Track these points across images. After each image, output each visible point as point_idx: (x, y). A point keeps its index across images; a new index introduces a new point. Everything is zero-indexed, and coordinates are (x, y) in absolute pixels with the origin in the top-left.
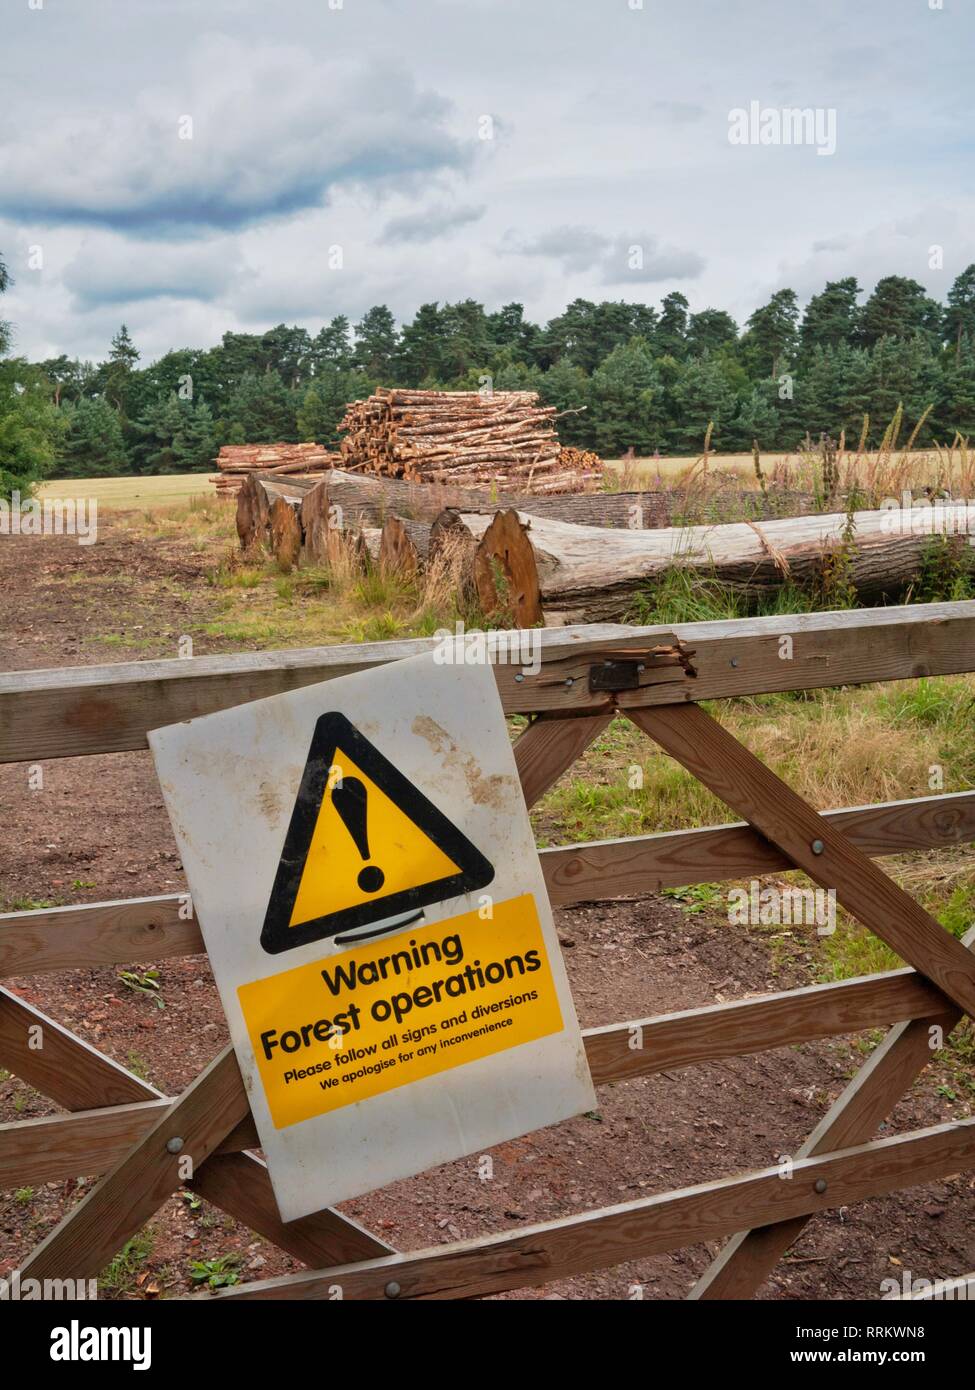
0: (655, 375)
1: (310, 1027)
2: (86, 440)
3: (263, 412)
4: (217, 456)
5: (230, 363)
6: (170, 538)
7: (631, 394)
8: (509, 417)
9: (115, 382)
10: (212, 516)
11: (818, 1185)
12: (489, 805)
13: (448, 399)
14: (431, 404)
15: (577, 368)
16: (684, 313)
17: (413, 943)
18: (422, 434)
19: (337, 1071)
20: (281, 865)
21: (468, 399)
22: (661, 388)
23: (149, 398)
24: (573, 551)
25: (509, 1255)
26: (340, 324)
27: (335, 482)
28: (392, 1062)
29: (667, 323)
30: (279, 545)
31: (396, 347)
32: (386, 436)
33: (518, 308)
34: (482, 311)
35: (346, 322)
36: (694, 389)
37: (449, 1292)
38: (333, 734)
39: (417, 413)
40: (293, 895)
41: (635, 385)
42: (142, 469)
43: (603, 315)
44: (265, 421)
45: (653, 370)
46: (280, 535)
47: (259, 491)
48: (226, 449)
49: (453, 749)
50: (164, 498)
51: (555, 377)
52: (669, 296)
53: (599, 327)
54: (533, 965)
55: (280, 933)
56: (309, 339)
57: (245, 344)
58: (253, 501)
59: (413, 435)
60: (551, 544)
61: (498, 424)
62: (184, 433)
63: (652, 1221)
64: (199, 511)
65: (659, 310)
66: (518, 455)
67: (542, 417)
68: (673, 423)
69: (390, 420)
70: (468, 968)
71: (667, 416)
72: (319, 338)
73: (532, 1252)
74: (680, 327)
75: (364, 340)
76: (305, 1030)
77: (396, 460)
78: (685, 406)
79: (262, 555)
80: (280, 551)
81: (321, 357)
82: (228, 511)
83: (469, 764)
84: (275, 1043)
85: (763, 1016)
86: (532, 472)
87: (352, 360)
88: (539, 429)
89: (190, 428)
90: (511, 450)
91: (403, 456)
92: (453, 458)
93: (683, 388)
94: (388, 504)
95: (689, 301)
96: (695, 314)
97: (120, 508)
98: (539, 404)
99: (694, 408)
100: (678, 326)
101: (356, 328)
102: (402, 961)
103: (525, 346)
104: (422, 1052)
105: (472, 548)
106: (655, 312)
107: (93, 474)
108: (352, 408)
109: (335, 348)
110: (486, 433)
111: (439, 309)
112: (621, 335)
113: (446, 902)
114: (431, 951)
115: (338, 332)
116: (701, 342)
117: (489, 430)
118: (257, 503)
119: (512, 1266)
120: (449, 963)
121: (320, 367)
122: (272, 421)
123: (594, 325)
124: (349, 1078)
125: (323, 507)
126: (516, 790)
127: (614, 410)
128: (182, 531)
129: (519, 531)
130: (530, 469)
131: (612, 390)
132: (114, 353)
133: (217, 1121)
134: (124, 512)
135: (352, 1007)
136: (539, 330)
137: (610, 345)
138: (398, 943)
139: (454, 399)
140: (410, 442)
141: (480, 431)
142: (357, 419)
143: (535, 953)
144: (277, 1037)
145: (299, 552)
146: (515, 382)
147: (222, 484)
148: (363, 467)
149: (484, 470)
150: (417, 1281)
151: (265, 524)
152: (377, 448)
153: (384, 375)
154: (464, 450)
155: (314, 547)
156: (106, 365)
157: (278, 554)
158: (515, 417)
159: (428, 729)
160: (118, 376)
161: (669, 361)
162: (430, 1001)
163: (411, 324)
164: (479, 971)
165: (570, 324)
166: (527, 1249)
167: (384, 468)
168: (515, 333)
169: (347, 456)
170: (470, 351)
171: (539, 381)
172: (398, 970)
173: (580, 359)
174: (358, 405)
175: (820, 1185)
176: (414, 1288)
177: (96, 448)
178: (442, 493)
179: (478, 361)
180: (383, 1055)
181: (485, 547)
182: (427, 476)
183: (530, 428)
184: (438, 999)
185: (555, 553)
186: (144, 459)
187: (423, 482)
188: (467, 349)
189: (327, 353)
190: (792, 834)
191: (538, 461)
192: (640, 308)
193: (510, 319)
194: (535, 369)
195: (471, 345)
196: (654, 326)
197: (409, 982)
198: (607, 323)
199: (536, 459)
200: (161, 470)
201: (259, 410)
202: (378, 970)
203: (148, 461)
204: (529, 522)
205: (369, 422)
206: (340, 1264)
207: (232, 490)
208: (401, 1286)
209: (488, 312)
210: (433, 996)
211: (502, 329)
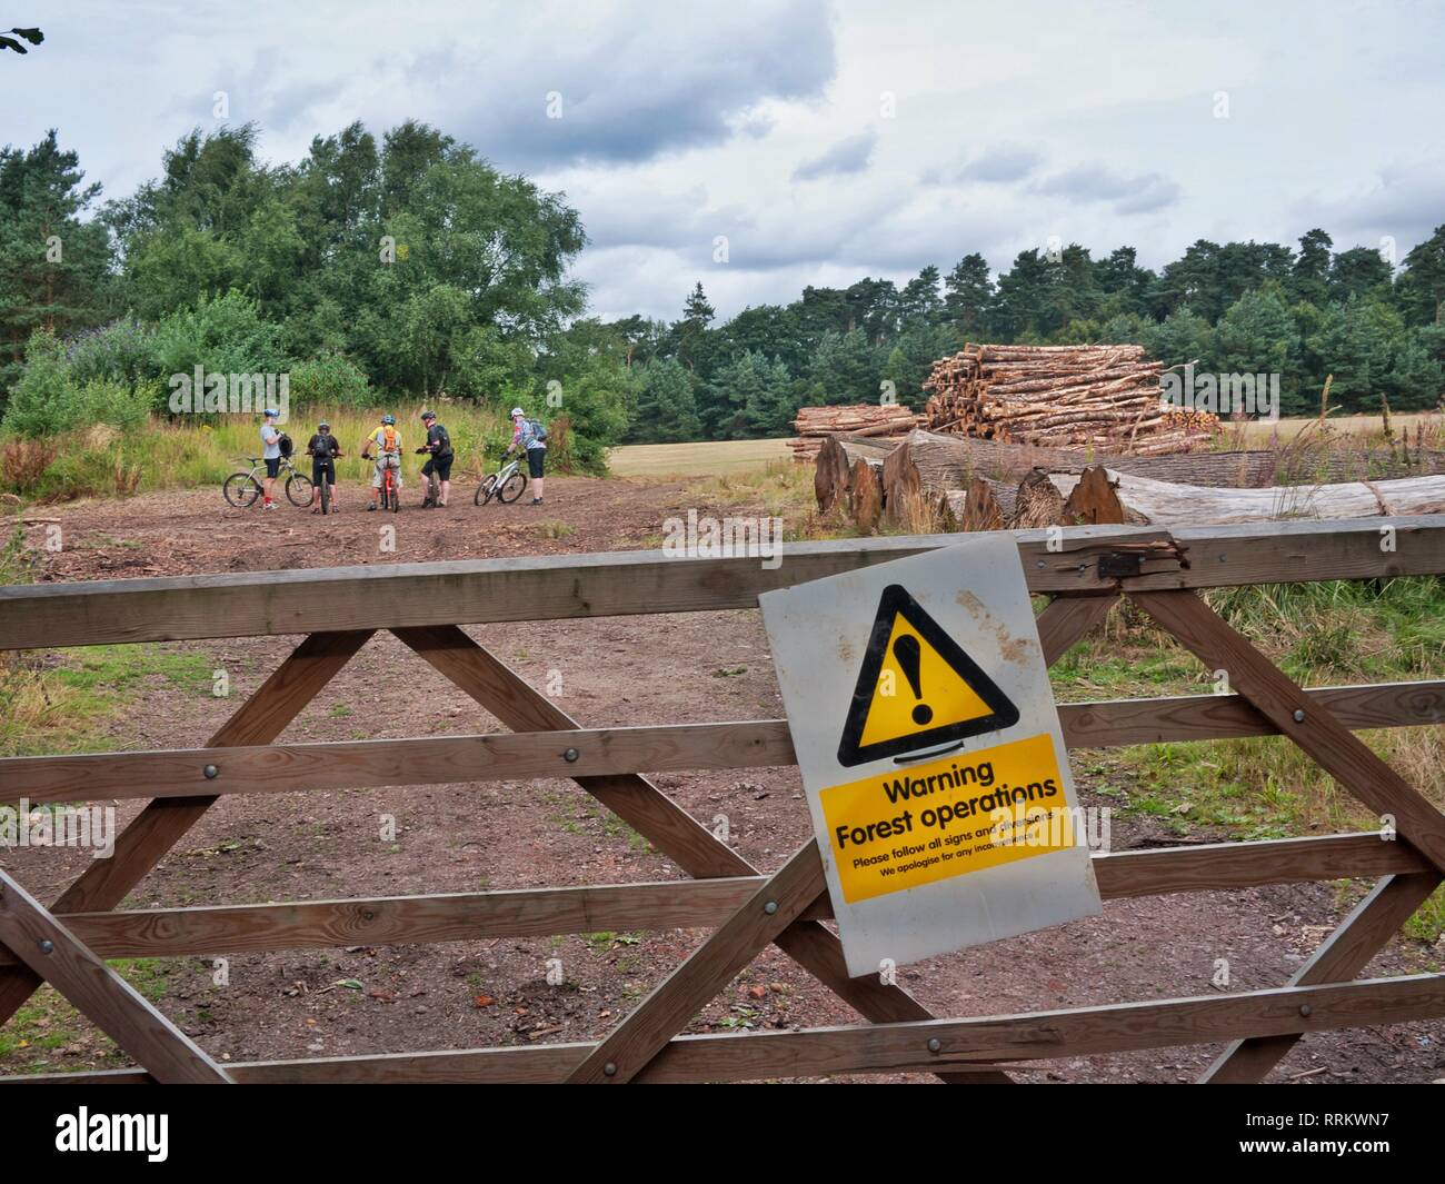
0: (1291, 324)
1: (874, 826)
2: (656, 403)
3: (845, 372)
4: (795, 418)
5: (810, 320)
6: (745, 503)
7: (1262, 346)
8: (1111, 373)
9: (688, 341)
10: (788, 481)
11: (1303, 1009)
12: (1016, 661)
13: (1042, 354)
14: (1024, 360)
15: (1200, 318)
16: (1327, 253)
17: (954, 766)
18: (1014, 392)
19: (893, 863)
20: (854, 699)
21: (1065, 354)
22: (1297, 339)
23: (722, 358)
24: (1165, 510)
25: (1031, 1029)
26: (929, 275)
27: (918, 442)
28: (936, 860)
29: (1306, 265)
30: (858, 509)
31: (993, 298)
32: (975, 395)
33: (1130, 253)
34: (1088, 257)
35: (937, 272)
36: (1337, 340)
37: (979, 1053)
38: (896, 601)
39: (1009, 370)
40: (863, 722)
41: (1268, 336)
42: (714, 434)
43: (1229, 258)
44: (847, 382)
45: (1289, 318)
46: (860, 498)
47: (839, 453)
48: (804, 411)
49: (988, 616)
50: (737, 464)
51: (1172, 328)
52: (1309, 233)
53: (1223, 271)
54: (1050, 791)
55: (853, 751)
56: (896, 292)
57: (827, 299)
58: (833, 463)
59: (1004, 393)
60: (1140, 502)
61: (1098, 380)
62: (759, 396)
63: (1153, 1019)
64: (775, 476)
65: (1297, 249)
66: (1120, 414)
67: (1147, 373)
68: (1311, 378)
69: (979, 378)
70: (998, 790)
71: (1306, 371)
72: (906, 290)
73: (1049, 1030)
74: (1322, 269)
75: (955, 291)
76: (870, 828)
77: (985, 420)
78: (1326, 359)
79: (841, 519)
80: (860, 515)
81: (909, 311)
82: (806, 474)
83: (1000, 629)
84: (846, 836)
85: (1251, 857)
86: (1134, 432)
87: (942, 314)
88: (1144, 385)
89: (765, 390)
90: (1112, 408)
91: (993, 415)
92: (1047, 417)
93: (1324, 339)
94: (975, 465)
95: (1333, 240)
96: (1340, 253)
97: (692, 474)
98: (1144, 358)
99: (1339, 361)
100: (1319, 268)
101: (947, 279)
102: (945, 780)
103: (1138, 294)
104: (960, 854)
105: (1059, 507)
106: (1292, 252)
107: (663, 440)
108: (939, 366)
109: (923, 302)
110: (1084, 390)
111: (1039, 257)
112: (1250, 278)
113: (981, 736)
114: (968, 774)
115: (928, 284)
116: (1348, 286)
117: (1089, 387)
118: (837, 464)
119: (1031, 1039)
120: (983, 784)
121: (907, 323)
122: (854, 381)
123: (1218, 269)
124: (903, 869)
125: (905, 469)
126: (1038, 651)
127: (1240, 364)
128: (757, 497)
129: (1107, 489)
130: (1131, 429)
131: (1239, 342)
132: (688, 312)
133: (802, 893)
134: (699, 478)
135: (906, 813)
136: (1154, 276)
137: (1237, 291)
138: (942, 765)
139: (1050, 355)
140: (1001, 401)
141: (1077, 388)
142: (944, 378)
143: (1052, 782)
144: (848, 832)
145: (879, 516)
146: (1125, 334)
147: (800, 448)
148: (950, 428)
149: (1081, 430)
150: (953, 1041)
151: (845, 486)
152: (965, 407)
153: (978, 330)
154: (1059, 409)
155: (896, 511)
156: (679, 325)
157: (857, 518)
158: (1116, 373)
159: (969, 600)
160: (691, 336)
161: (1306, 308)
162: (967, 814)
163: (1008, 273)
164: (1007, 793)
165: (1189, 270)
166: (1044, 1027)
167: (971, 429)
168: (1127, 281)
169: (932, 416)
170: (1074, 301)
171: (1152, 333)
172: (942, 788)
173: (1202, 308)
174: (945, 362)
175: (1305, 1009)
176: (951, 1046)
177: (665, 411)
178: (1033, 454)
179: (1083, 313)
180: (929, 854)
181: (1071, 506)
182: (1018, 436)
183: (1134, 384)
184: (974, 812)
185: (1146, 512)
186: (717, 422)
187: (1013, 442)
188: (1069, 298)
189: (916, 307)
190: (1276, 703)
191: (1142, 420)
192: (1274, 248)
193: (1121, 265)
194: (1149, 320)
195: (1075, 294)
196: (1290, 269)
197: (950, 797)
198: (1235, 266)
199: (1140, 418)
200: (734, 434)
201: (841, 370)
202: (927, 786)
203: (720, 425)
204: (1118, 479)
205: (957, 380)
206: (893, 1021)
207: (810, 453)
208: (941, 1043)
209: (1095, 257)
210: (969, 810)
211: (1112, 276)
